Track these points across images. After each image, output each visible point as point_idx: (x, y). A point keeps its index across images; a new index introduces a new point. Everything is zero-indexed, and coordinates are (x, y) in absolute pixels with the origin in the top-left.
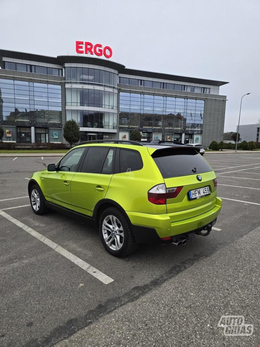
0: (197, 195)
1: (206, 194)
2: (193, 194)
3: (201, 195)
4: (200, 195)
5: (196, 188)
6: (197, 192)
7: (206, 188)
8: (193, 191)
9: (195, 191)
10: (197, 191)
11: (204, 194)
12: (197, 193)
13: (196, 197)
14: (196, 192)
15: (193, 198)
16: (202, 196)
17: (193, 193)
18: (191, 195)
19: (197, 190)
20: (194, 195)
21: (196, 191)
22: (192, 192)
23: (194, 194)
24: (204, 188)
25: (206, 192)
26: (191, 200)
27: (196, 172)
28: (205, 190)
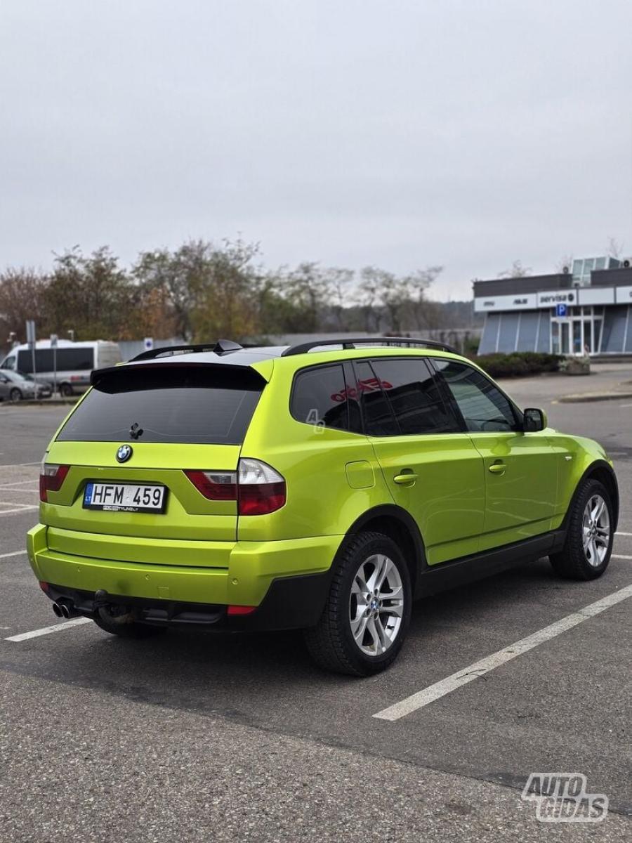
0: (109, 501)
1: (141, 505)
2: (96, 494)
3: (123, 505)
4: (118, 503)
5: (116, 480)
6: (112, 492)
7: (149, 490)
8: (99, 487)
9: (107, 488)
10: (114, 490)
11: (135, 504)
12: (109, 495)
13: (102, 503)
14: (109, 491)
15: (92, 503)
16: (125, 507)
17: (99, 491)
18: (91, 495)
19: (115, 486)
20: (98, 497)
21: (112, 488)
22: (96, 487)
23: (101, 494)
24: (143, 488)
25: (146, 499)
26: (87, 506)
27: (137, 436)
28: (145, 495)
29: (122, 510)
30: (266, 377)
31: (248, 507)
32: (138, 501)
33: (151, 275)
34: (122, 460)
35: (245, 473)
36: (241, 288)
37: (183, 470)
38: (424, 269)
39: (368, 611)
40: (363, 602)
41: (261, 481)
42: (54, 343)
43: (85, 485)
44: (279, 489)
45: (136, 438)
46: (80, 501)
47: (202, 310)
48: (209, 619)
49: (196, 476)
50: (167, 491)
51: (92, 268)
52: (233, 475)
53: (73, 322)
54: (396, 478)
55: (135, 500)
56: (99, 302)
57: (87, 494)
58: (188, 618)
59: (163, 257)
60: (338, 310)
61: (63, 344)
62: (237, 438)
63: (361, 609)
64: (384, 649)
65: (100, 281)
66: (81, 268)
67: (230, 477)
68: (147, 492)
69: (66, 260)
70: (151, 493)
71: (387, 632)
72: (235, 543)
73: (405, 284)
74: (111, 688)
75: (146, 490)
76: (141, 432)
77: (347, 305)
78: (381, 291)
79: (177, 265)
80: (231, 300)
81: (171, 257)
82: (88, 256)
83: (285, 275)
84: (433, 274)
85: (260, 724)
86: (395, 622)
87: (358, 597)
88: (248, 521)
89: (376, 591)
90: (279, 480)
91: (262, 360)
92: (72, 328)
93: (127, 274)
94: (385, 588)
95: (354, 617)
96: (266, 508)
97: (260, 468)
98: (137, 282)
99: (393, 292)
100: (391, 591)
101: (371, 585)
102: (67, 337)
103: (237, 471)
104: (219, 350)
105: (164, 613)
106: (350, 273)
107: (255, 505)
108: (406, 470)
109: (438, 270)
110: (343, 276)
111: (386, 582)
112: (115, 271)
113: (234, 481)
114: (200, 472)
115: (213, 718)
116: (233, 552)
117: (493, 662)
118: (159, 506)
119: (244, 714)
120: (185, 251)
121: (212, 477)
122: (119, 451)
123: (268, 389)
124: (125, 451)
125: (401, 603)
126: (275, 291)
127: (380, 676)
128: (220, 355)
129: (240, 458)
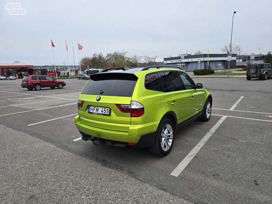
0: (95, 111)
1: (103, 113)
2: (91, 109)
3: (98, 113)
6: (95, 109)
8: (92, 107)
11: (102, 113)
13: (93, 112)
15: (90, 112)
17: (92, 108)
19: (96, 107)
20: (92, 110)
24: (104, 108)
25: (105, 112)
26: (89, 112)
27: (102, 93)
28: (104, 110)
29: (98, 114)
30: (138, 77)
31: (133, 115)
32: (103, 112)
33: (109, 57)
34: (98, 100)
35: (133, 105)
36: (124, 60)
37: (115, 104)
38: (155, 56)
39: (165, 139)
40: (164, 137)
41: (137, 107)
42: (92, 69)
43: (89, 106)
44: (143, 109)
45: (102, 94)
46: (87, 111)
47: (118, 64)
48: (123, 146)
49: (118, 106)
50: (110, 110)
51: (99, 56)
52: (129, 106)
53: (96, 66)
54: (172, 104)
55: (102, 112)
56: (100, 62)
57: (89, 109)
58: (117, 145)
59: (111, 54)
60: (140, 63)
61: (94, 69)
62: (130, 95)
63: (163, 139)
64: (169, 148)
65: (100, 58)
66: (97, 56)
67: (128, 106)
68: (105, 110)
69: (94, 55)
70: (106, 110)
71: (169, 143)
72: (130, 125)
73: (152, 59)
74: (97, 160)
75: (105, 109)
76: (103, 92)
77: (142, 63)
78: (148, 60)
79: (113, 56)
80: (122, 62)
81: (112, 55)
82: (98, 54)
83: (131, 57)
84: (156, 57)
85: (138, 177)
86: (171, 141)
87: (163, 136)
88: (134, 119)
89: (167, 134)
90: (143, 107)
91: (137, 72)
92: (96, 67)
93: (105, 57)
94: (169, 132)
95: (162, 142)
96: (139, 115)
97: (137, 104)
98: (106, 59)
99: (150, 60)
100: (170, 133)
101: (166, 132)
102: (95, 68)
103: (130, 105)
104: (124, 69)
105: (111, 143)
106: (142, 57)
107: (136, 114)
108: (174, 101)
109: (157, 56)
110: (141, 57)
111: (169, 131)
112: (103, 57)
113: (130, 108)
114: (120, 104)
115: (125, 174)
116: (130, 128)
117: (196, 151)
118: (108, 114)
119: (133, 173)
120: (114, 53)
121: (123, 106)
122: (97, 98)
123: (138, 80)
124: (98, 98)
125: (172, 136)
126: (130, 60)
127: (168, 156)
128: (124, 70)
129: (131, 101)
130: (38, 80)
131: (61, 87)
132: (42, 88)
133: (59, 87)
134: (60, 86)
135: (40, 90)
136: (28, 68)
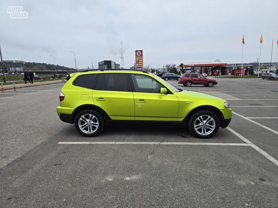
30: (71, 76)
54: (97, 99)
64: (91, 133)
89: (90, 121)
108: (101, 98)
130: (190, 78)
131: (211, 86)
132: (192, 85)
133: (209, 85)
134: (211, 84)
135: (190, 86)
136: (222, 66)
